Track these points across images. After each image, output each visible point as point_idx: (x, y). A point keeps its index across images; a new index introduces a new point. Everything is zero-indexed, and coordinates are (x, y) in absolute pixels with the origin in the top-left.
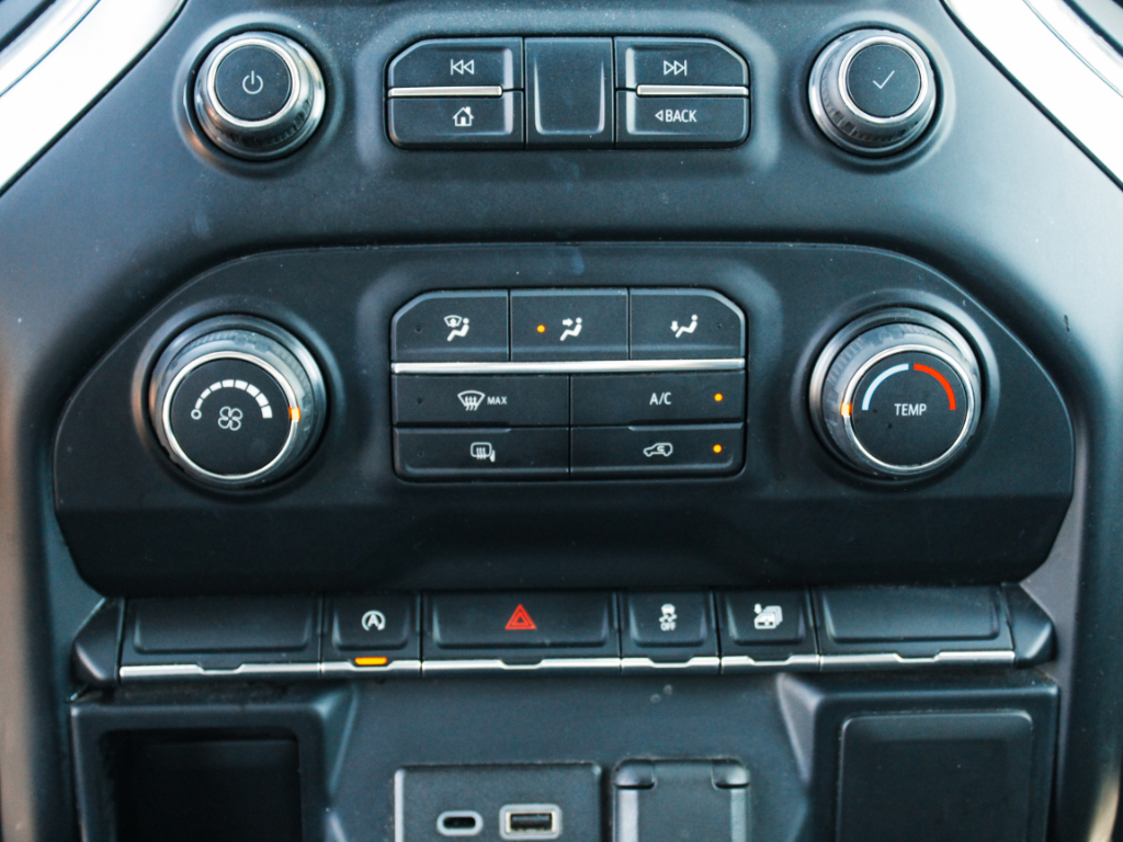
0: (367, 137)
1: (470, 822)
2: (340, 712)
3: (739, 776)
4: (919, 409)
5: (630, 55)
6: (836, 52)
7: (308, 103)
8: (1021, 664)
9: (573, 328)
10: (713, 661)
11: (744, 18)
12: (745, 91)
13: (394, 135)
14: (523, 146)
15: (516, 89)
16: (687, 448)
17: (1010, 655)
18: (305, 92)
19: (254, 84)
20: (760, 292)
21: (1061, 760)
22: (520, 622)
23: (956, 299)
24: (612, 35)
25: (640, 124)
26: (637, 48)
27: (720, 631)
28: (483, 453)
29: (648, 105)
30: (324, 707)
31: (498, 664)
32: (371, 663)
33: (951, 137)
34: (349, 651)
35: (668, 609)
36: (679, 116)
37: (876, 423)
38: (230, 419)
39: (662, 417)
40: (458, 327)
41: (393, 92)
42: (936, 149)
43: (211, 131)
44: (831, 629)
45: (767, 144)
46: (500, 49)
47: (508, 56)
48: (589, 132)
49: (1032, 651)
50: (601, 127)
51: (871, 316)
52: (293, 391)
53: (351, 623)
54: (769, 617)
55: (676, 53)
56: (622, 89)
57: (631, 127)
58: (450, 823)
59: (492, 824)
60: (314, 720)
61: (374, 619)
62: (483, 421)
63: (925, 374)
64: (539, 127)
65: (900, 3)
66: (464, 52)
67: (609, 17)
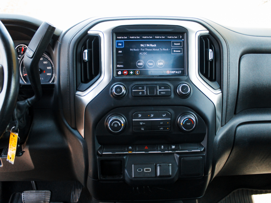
0: (130, 95)
1: (141, 170)
2: (126, 158)
3: (170, 165)
4: (189, 124)
5: (158, 86)
6: (180, 86)
7: (124, 92)
8: (201, 152)
9: (152, 115)
10: (167, 152)
11: (171, 83)
12: (170, 90)
13: (133, 95)
14: (147, 96)
15: (146, 90)
16: (164, 128)
17: (200, 151)
18: (124, 91)
19: (118, 90)
20: (172, 111)
21: (206, 162)
22: (146, 148)
23: (193, 112)
24: (156, 84)
25: (159, 94)
26: (159, 86)
27: (168, 148)
28: (143, 129)
29: (160, 92)
30: (125, 157)
31: (144, 152)
32: (130, 152)
34: (128, 151)
35: (162, 146)
36: (163, 93)
37: (185, 125)
38: (116, 126)
39: (162, 125)
40: (140, 116)
41: (133, 91)
42: (191, 96)
43: (113, 94)
44: (180, 148)
45: (173, 96)
46: (144, 86)
47: (145, 87)
48: (154, 95)
49: (202, 150)
50: (155, 94)
51: (184, 114)
52: (122, 122)
53: (128, 148)
54: (173, 147)
55: (163, 86)
56: (157, 90)
57: (158, 94)
58: (139, 170)
59: (143, 170)
60: (124, 158)
61: (130, 148)
62: (143, 125)
63: (190, 120)
64: (148, 94)
65: (186, 81)
66: (140, 86)
67: (156, 82)
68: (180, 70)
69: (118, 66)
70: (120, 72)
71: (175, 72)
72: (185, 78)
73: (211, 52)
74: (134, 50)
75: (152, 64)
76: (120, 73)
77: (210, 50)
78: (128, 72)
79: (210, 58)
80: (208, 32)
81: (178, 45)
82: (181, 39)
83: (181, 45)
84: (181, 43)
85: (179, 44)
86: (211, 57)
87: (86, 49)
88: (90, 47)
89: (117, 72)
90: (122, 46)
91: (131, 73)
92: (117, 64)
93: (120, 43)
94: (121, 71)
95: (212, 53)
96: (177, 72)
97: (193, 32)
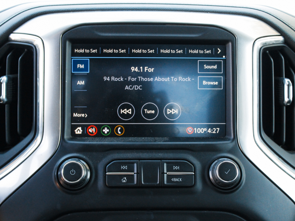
0: (100, 183)
5: (165, 164)
6: (216, 164)
7: (86, 176)
11: (193, 155)
12: (193, 173)
13: (107, 184)
14: (139, 186)
15: (137, 173)
18: (86, 173)
19: (73, 172)
24: (161, 159)
25: (167, 182)
26: (167, 163)
29: (170, 177)
33: (245, 184)
36: (177, 180)
41: (107, 173)
42: (241, 187)
43: (61, 182)
45: (199, 185)
46: (133, 163)
47: (135, 165)
48: (155, 184)
50: (158, 183)
55: (176, 164)
56: (163, 173)
57: (165, 183)
64: (143, 183)
65: (231, 151)
66: (124, 164)
67: (160, 155)
68: (216, 126)
69: (75, 115)
70: (80, 128)
71: (205, 129)
72: (229, 144)
73: (289, 86)
74: (113, 78)
75: (153, 112)
76: (79, 131)
77: (287, 81)
78: (99, 128)
79: (286, 99)
80: (281, 39)
81: (213, 70)
82: (221, 55)
83: (219, 70)
84: (219, 64)
85: (215, 67)
86: (288, 97)
87: (4, 74)
88: (13, 71)
89: (73, 128)
90: (85, 69)
91: (106, 131)
92: (73, 111)
93: (81, 62)
94: (83, 127)
95: (291, 87)
96: (209, 131)
97: (247, 39)
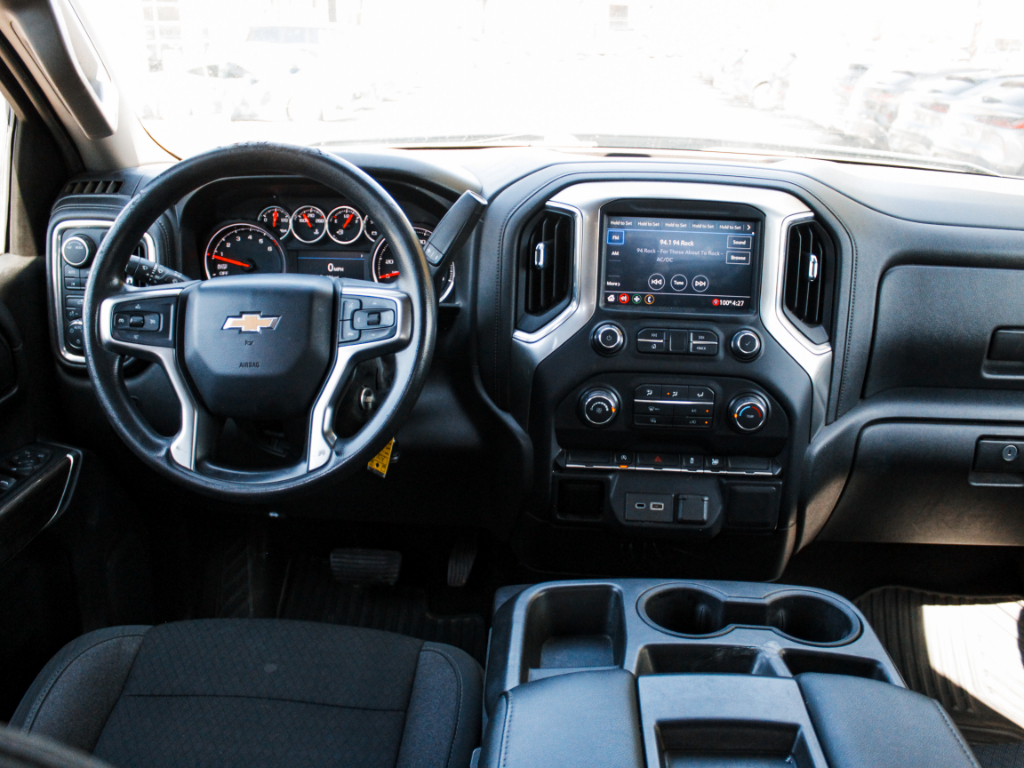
0: (633, 349)
1: (643, 506)
2: (614, 478)
3: (706, 499)
4: (752, 416)
5: (692, 334)
6: (738, 336)
7: (620, 342)
8: (773, 476)
9: (675, 394)
10: (702, 471)
11: (720, 328)
12: (717, 343)
13: (638, 349)
14: (667, 354)
15: (666, 341)
16: (698, 423)
17: (771, 474)
18: (620, 339)
19: (609, 337)
20: (718, 387)
22: (657, 460)
23: (762, 392)
24: (688, 329)
25: (693, 350)
26: (694, 333)
27: (704, 465)
28: (653, 421)
29: (695, 346)
30: (611, 477)
31: (652, 469)
32: (624, 467)
33: (763, 355)
34: (618, 464)
35: (692, 459)
36: (702, 349)
37: (742, 419)
38: (599, 410)
39: (694, 415)
40: (650, 392)
41: (639, 340)
42: (759, 358)
44: (730, 465)
45: (721, 354)
46: (663, 332)
47: (665, 333)
48: (682, 351)
49: (777, 473)
50: (685, 350)
51: (744, 395)
52: (613, 404)
53: (619, 458)
54: (715, 462)
55: (702, 334)
56: (689, 342)
57: (691, 350)
58: (639, 505)
59: (648, 506)
60: (608, 480)
61: (624, 457)
62: (654, 413)
63: (754, 409)
64: (670, 350)
65: (752, 324)
66: (655, 332)
67: (687, 325)
68: (741, 299)
69: (609, 283)
70: (612, 296)
71: (730, 302)
72: (751, 317)
73: (814, 263)
74: (646, 250)
75: (682, 283)
76: (611, 298)
77: (813, 257)
78: (630, 297)
79: (810, 275)
80: (812, 214)
81: (742, 246)
82: (750, 232)
83: (747, 245)
84: (748, 240)
85: (744, 243)
86: (813, 273)
87: (540, 241)
88: (549, 237)
89: (607, 295)
90: (620, 240)
91: (637, 299)
92: (608, 279)
93: (616, 234)
94: (616, 295)
95: (816, 265)
96: (734, 303)
97: (777, 214)
